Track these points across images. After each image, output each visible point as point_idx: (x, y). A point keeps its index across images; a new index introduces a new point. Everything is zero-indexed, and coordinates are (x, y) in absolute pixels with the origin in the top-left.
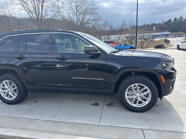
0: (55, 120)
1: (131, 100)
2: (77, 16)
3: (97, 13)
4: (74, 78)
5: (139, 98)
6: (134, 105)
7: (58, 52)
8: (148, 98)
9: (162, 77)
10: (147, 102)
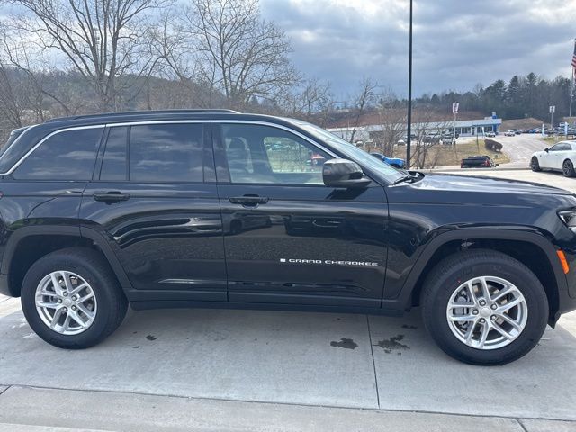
0: (233, 396)
1: (463, 327)
2: (223, 67)
3: (285, 61)
4: (283, 260)
5: (488, 320)
6: (474, 344)
7: (233, 181)
8: (518, 320)
9: (561, 254)
10: (514, 334)
